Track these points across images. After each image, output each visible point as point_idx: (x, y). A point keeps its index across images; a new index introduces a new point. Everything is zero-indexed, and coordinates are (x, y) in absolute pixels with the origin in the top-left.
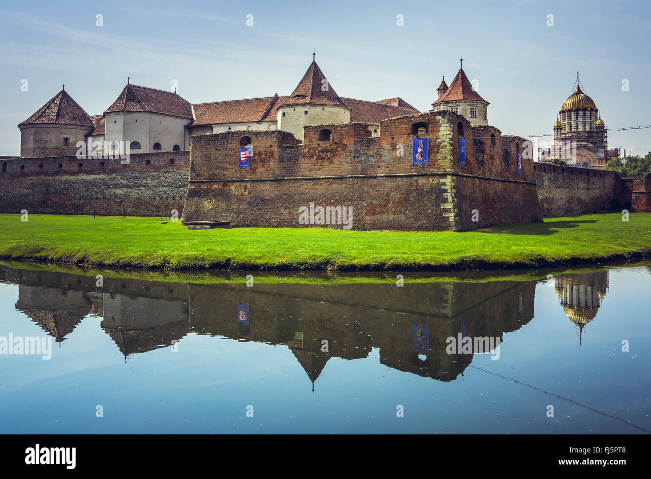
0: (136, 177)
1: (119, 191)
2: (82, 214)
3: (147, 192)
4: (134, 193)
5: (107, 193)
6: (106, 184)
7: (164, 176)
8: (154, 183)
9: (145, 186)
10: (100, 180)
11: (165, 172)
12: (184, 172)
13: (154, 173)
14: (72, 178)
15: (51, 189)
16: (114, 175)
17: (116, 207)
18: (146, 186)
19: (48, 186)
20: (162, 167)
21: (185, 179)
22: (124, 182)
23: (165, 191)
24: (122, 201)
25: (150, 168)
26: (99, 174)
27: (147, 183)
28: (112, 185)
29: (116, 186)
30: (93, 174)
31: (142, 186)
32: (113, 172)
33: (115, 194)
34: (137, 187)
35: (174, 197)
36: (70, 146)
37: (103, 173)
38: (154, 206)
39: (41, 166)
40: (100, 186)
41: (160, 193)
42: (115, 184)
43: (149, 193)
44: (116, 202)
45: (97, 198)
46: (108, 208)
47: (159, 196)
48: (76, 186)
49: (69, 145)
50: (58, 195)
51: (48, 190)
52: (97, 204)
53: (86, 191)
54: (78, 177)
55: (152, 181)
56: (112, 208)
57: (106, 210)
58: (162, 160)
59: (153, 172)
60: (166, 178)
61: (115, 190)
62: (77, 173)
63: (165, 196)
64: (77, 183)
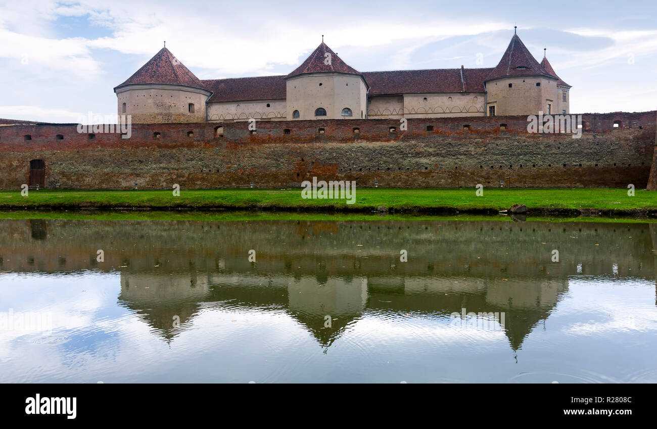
0: (450, 144)
1: (424, 161)
2: (366, 188)
3: (469, 161)
4: (449, 162)
5: (406, 162)
6: (402, 152)
7: (494, 143)
8: (480, 150)
9: (465, 154)
10: (391, 147)
11: (496, 139)
12: (524, 138)
13: (478, 140)
14: (344, 145)
15: (307, 159)
16: (413, 142)
17: (421, 179)
18: (467, 154)
19: (302, 155)
20: (489, 133)
21: (526, 146)
22: (431, 150)
23: (496, 160)
24: (431, 172)
25: (471, 134)
26: (388, 141)
27: (467, 151)
28: (412, 154)
29: (418, 154)
30: (378, 141)
31: (461, 155)
32: (413, 139)
33: (417, 164)
34: (454, 156)
35: (511, 166)
36: (195, 114)
37: (395, 140)
38: (482, 177)
39: (287, 131)
40: (393, 155)
41: (490, 162)
42: (416, 153)
43: (473, 162)
44: (420, 173)
45: (388, 169)
46: (408, 180)
47: (488, 166)
48: (350, 155)
49: (194, 112)
50: (322, 166)
51: (303, 160)
52: (389, 175)
53: (369, 161)
54: (354, 144)
55: (475, 149)
56: (415, 180)
57: (406, 182)
58: (488, 125)
59: (475, 138)
60: (497, 145)
61: (418, 159)
62: (352, 140)
63: (497, 165)
64: (352, 152)
